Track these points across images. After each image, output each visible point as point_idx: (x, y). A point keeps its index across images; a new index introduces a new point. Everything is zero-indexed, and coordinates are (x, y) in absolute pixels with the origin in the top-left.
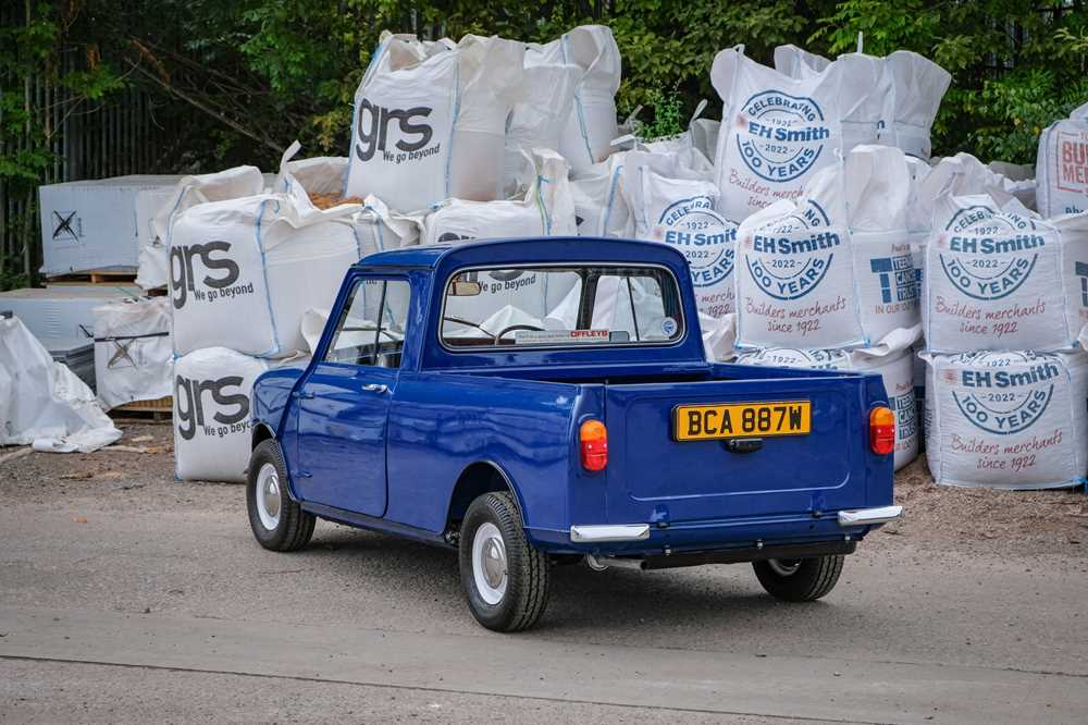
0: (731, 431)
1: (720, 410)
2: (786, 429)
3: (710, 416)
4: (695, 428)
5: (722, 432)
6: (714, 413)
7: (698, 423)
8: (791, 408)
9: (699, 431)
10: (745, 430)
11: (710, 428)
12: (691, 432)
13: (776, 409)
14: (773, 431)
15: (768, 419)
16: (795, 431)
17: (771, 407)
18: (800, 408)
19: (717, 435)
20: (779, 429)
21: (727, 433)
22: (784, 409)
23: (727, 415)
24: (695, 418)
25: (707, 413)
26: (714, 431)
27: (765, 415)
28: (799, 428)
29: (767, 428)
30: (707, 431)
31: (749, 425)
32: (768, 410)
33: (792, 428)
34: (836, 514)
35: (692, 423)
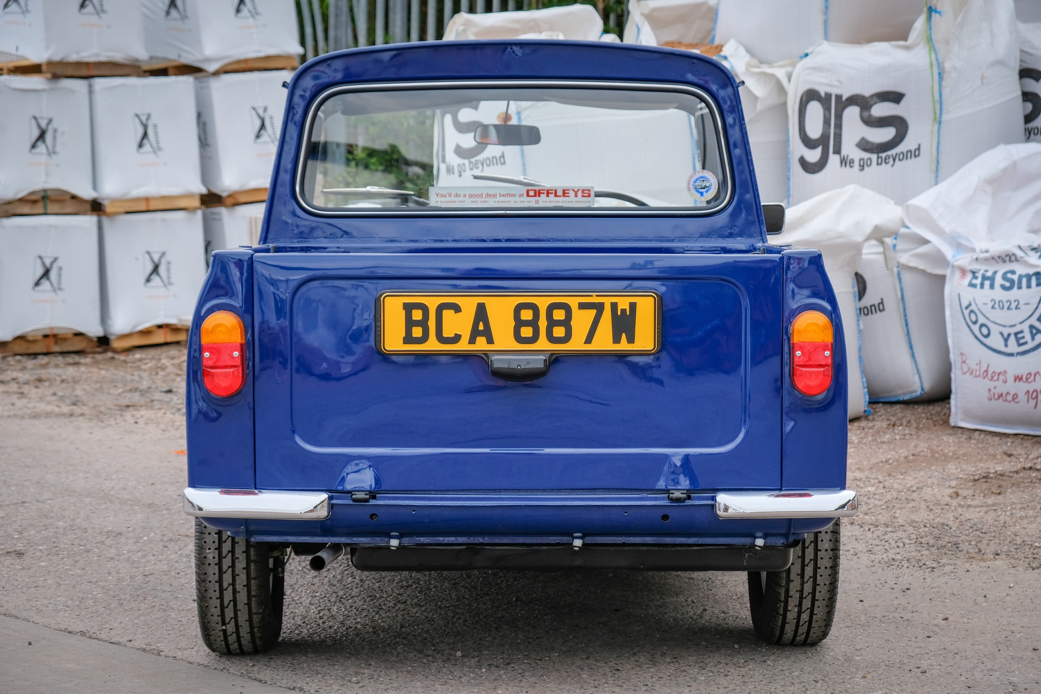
0: (490, 341)
1: (469, 304)
2: (604, 341)
3: (447, 314)
4: (417, 332)
5: (472, 341)
6: (457, 308)
7: (424, 323)
8: (614, 306)
9: (424, 339)
10: (519, 338)
11: (447, 333)
12: (408, 339)
13: (582, 306)
14: (577, 344)
15: (566, 323)
16: (624, 345)
17: (573, 302)
18: (633, 306)
19: (463, 346)
20: (589, 340)
21: (481, 344)
22: (599, 308)
23: (481, 313)
24: (417, 315)
25: (441, 308)
26: (456, 338)
27: (559, 315)
28: (631, 340)
29: (567, 339)
30: (441, 339)
31: (526, 332)
32: (567, 308)
33: (617, 340)
34: (714, 499)
35: (410, 323)
